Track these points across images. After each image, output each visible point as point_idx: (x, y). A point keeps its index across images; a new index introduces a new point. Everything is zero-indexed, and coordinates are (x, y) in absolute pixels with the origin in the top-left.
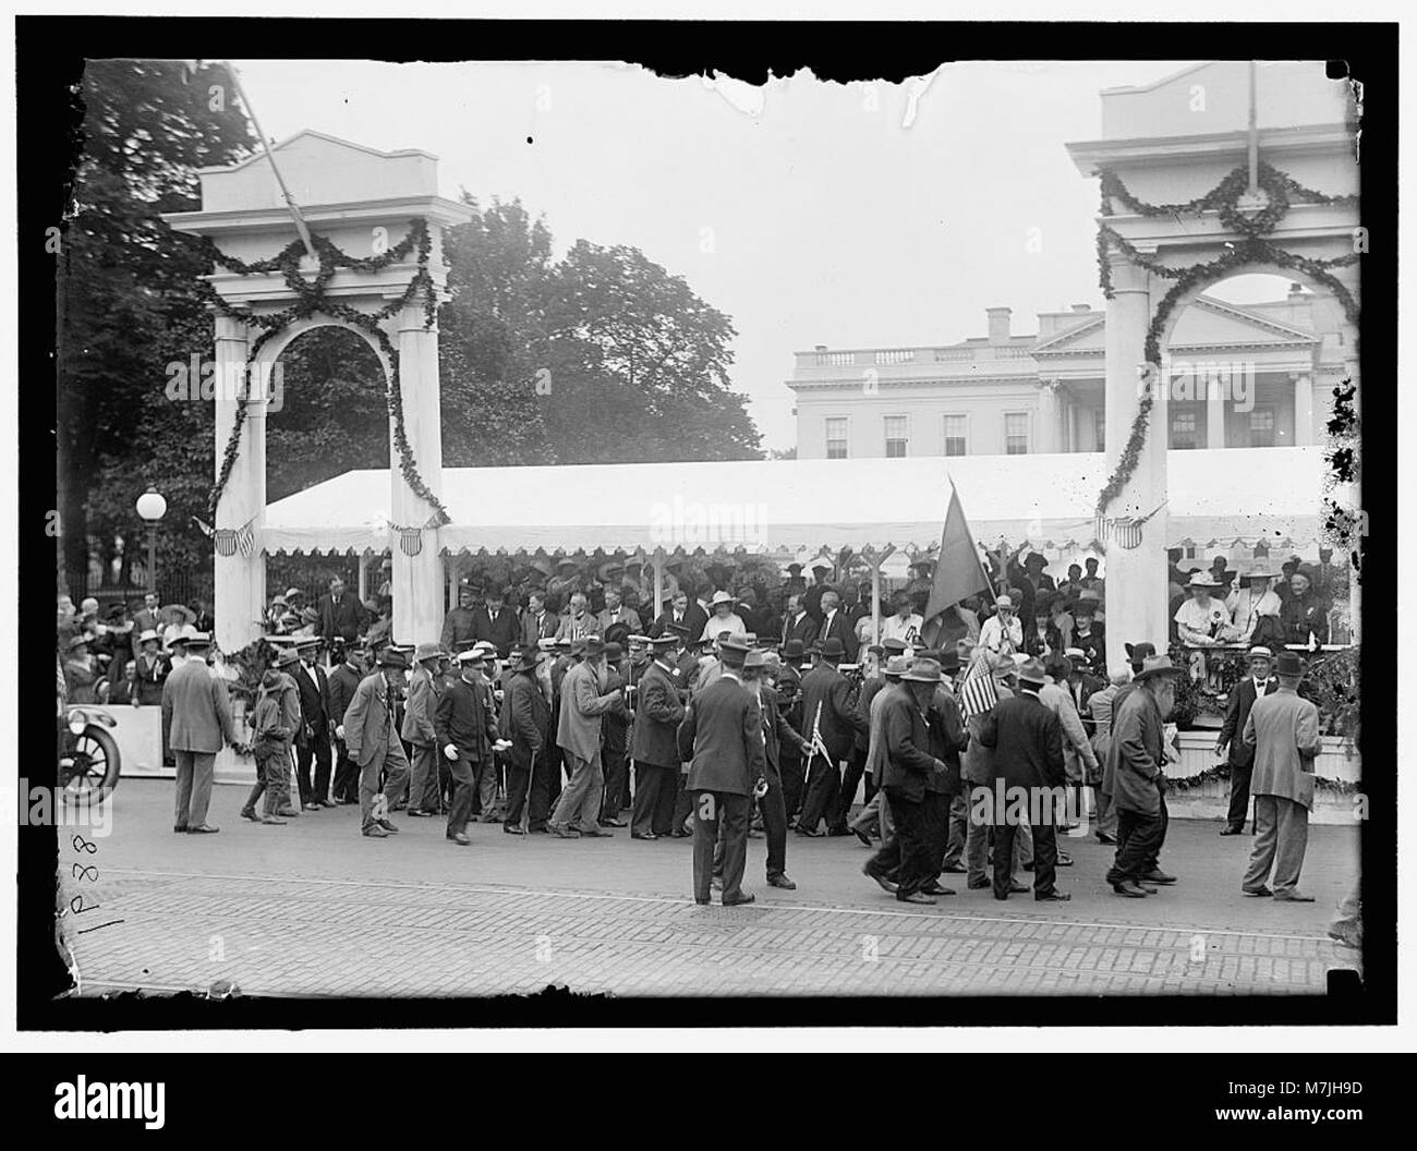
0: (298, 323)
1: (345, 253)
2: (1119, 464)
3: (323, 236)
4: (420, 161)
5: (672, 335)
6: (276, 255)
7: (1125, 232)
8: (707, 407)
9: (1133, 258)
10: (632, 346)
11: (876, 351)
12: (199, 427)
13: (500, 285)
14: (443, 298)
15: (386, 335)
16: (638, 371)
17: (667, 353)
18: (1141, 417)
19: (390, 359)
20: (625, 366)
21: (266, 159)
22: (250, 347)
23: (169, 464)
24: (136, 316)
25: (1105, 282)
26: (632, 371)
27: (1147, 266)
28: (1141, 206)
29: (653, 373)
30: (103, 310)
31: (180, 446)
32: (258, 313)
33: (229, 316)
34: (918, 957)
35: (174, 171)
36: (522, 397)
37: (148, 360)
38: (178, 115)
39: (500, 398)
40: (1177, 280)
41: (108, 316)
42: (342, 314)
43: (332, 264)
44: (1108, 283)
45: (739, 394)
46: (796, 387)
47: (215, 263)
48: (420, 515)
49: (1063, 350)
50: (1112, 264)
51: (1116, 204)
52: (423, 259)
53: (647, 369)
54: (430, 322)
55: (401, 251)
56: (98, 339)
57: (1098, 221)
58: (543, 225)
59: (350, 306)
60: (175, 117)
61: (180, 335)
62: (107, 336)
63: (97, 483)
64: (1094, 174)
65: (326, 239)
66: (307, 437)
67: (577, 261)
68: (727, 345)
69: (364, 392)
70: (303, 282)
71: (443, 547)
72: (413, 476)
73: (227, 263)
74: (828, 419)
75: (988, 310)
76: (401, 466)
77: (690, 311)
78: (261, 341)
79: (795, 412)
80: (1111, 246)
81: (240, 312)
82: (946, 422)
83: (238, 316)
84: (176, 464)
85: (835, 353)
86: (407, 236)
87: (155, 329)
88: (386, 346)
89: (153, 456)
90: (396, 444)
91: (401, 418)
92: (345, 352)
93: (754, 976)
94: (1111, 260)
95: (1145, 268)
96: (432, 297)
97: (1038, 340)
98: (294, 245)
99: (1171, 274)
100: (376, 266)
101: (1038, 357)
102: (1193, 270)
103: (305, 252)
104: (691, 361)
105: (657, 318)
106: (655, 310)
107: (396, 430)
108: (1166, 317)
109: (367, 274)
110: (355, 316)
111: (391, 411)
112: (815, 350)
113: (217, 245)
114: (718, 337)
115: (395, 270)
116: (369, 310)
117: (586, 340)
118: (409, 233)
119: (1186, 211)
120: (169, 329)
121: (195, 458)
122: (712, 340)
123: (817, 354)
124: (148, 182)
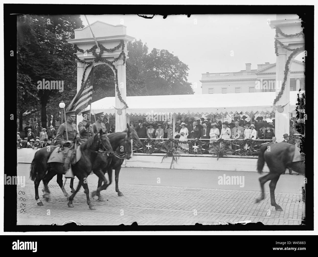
0: (95, 63)
1: (106, 48)
2: (279, 93)
3: (101, 44)
4: (122, 27)
5: (175, 70)
6: (91, 48)
7: (281, 41)
8: (182, 85)
9: (283, 46)
10: (166, 72)
11: (220, 73)
12: (71, 89)
13: (136, 59)
14: (127, 58)
15: (114, 66)
16: (167, 78)
17: (173, 74)
18: (284, 82)
19: (115, 71)
20: (164, 77)
21: (89, 27)
22: (85, 69)
23: (65, 97)
24: (58, 64)
25: (276, 52)
26: (165, 78)
27: (286, 48)
28: (285, 35)
29: (170, 78)
30: (50, 63)
31: (67, 93)
32: (86, 61)
33: (80, 62)
34: (235, 199)
35: (66, 33)
36: (142, 83)
37: (60, 74)
38: (67, 21)
39: (137, 83)
40: (293, 52)
41: (51, 65)
42: (105, 61)
43: (103, 50)
44: (277, 52)
45: (189, 83)
46: (202, 81)
47: (77, 50)
48: (122, 106)
49: (263, 73)
50: (278, 48)
51: (279, 35)
52: (123, 49)
53: (169, 77)
54: (124, 63)
55: (118, 47)
56: (50, 69)
57: (275, 38)
58: (146, 46)
59: (107, 60)
60: (66, 21)
61: (67, 69)
62: (51, 69)
63: (49, 102)
64: (274, 28)
65: (102, 45)
66: (95, 91)
67: (154, 53)
68: (187, 72)
69: (107, 81)
70: (96, 54)
71: (127, 113)
72: (120, 97)
73: (80, 50)
74: (209, 89)
75: (246, 64)
76: (117, 95)
77: (179, 64)
78: (87, 67)
79: (202, 87)
80: (278, 44)
81: (82, 61)
82: (236, 89)
83: (82, 62)
84: (66, 97)
85: (211, 74)
86: (120, 44)
87: (62, 67)
88: (114, 68)
89: (61, 96)
90: (116, 90)
91: (117, 84)
92: (103, 72)
93: (199, 202)
94: (278, 47)
95: (286, 49)
96: (125, 57)
97: (257, 70)
98: (94, 46)
99: (292, 50)
100: (112, 51)
101: (257, 74)
102: (297, 49)
103: (97, 48)
104: (179, 76)
105: (171, 66)
106: (171, 64)
107: (117, 87)
108: (290, 60)
109: (111, 52)
110: (108, 62)
111: (115, 83)
112: (206, 73)
113: (78, 46)
114: (185, 70)
115: (117, 51)
116: (111, 60)
117: (155, 71)
118: (120, 43)
119: (295, 36)
120: (65, 67)
121: (70, 96)
122: (184, 71)
123: (207, 74)
124: (60, 36)
